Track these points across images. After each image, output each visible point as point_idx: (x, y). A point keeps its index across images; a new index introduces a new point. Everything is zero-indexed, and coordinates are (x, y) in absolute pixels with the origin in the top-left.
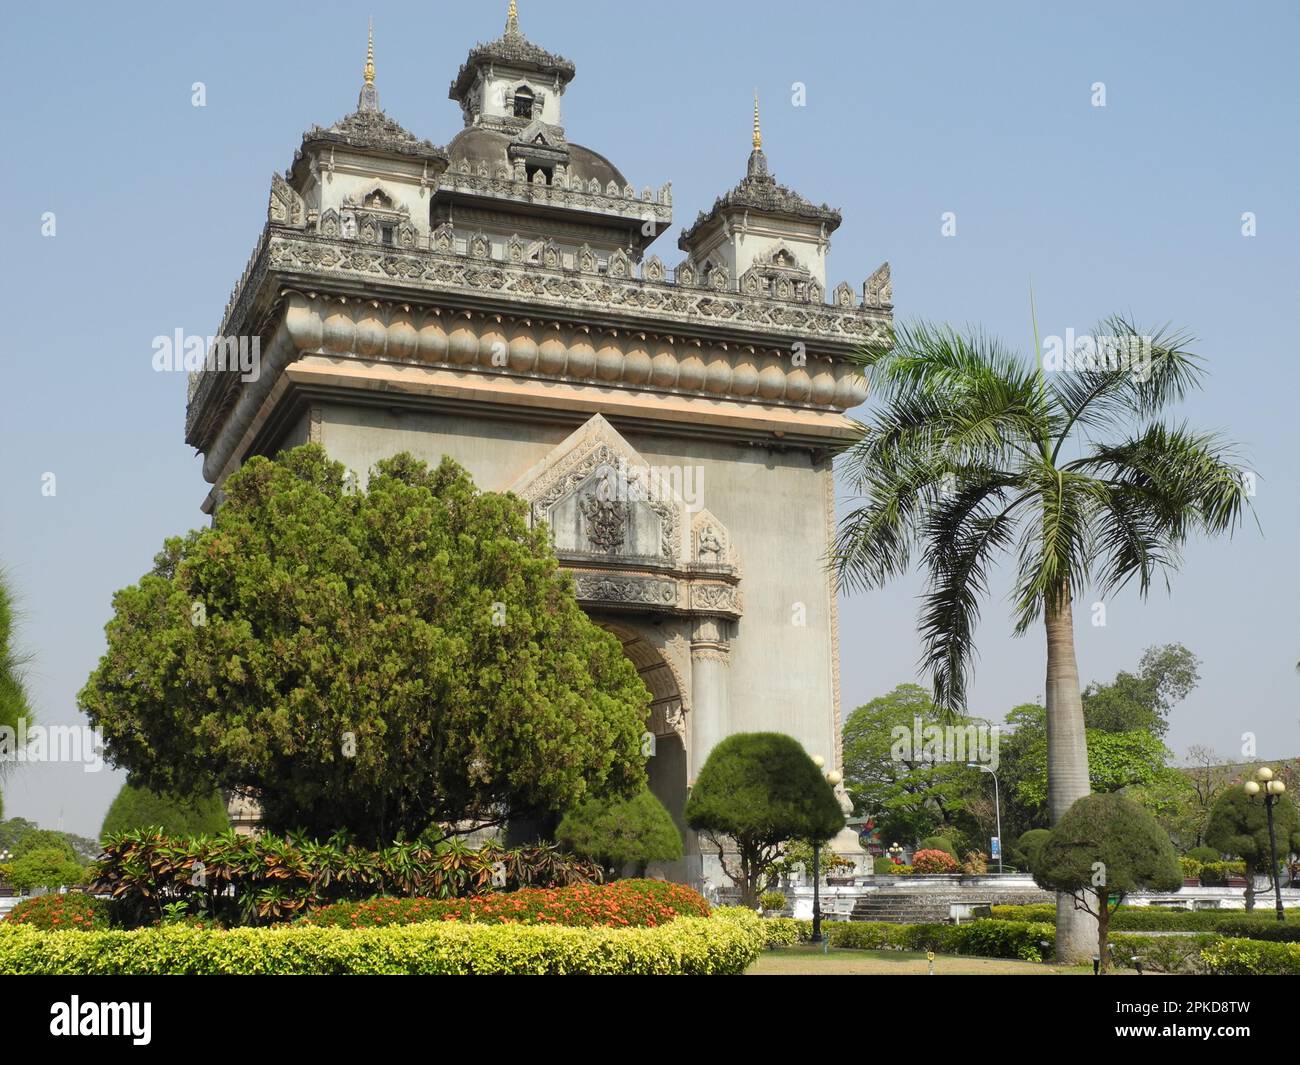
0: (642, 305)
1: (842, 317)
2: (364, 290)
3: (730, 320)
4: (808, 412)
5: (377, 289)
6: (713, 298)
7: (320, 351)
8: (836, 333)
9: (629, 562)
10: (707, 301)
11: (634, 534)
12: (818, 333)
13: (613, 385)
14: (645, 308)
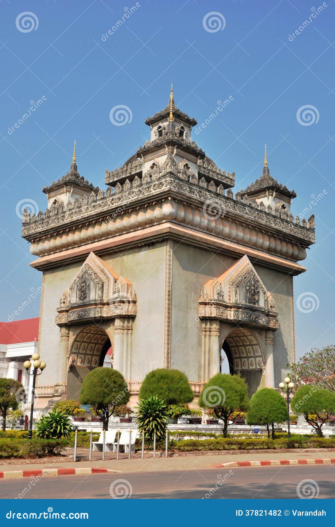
0: (96, 209)
1: (153, 184)
2: (40, 235)
3: (119, 203)
4: (157, 226)
5: (42, 233)
6: (115, 197)
7: (46, 254)
8: (151, 193)
9: (87, 303)
10: (113, 200)
11: (90, 292)
12: (145, 196)
13: (101, 239)
14: (97, 210)
